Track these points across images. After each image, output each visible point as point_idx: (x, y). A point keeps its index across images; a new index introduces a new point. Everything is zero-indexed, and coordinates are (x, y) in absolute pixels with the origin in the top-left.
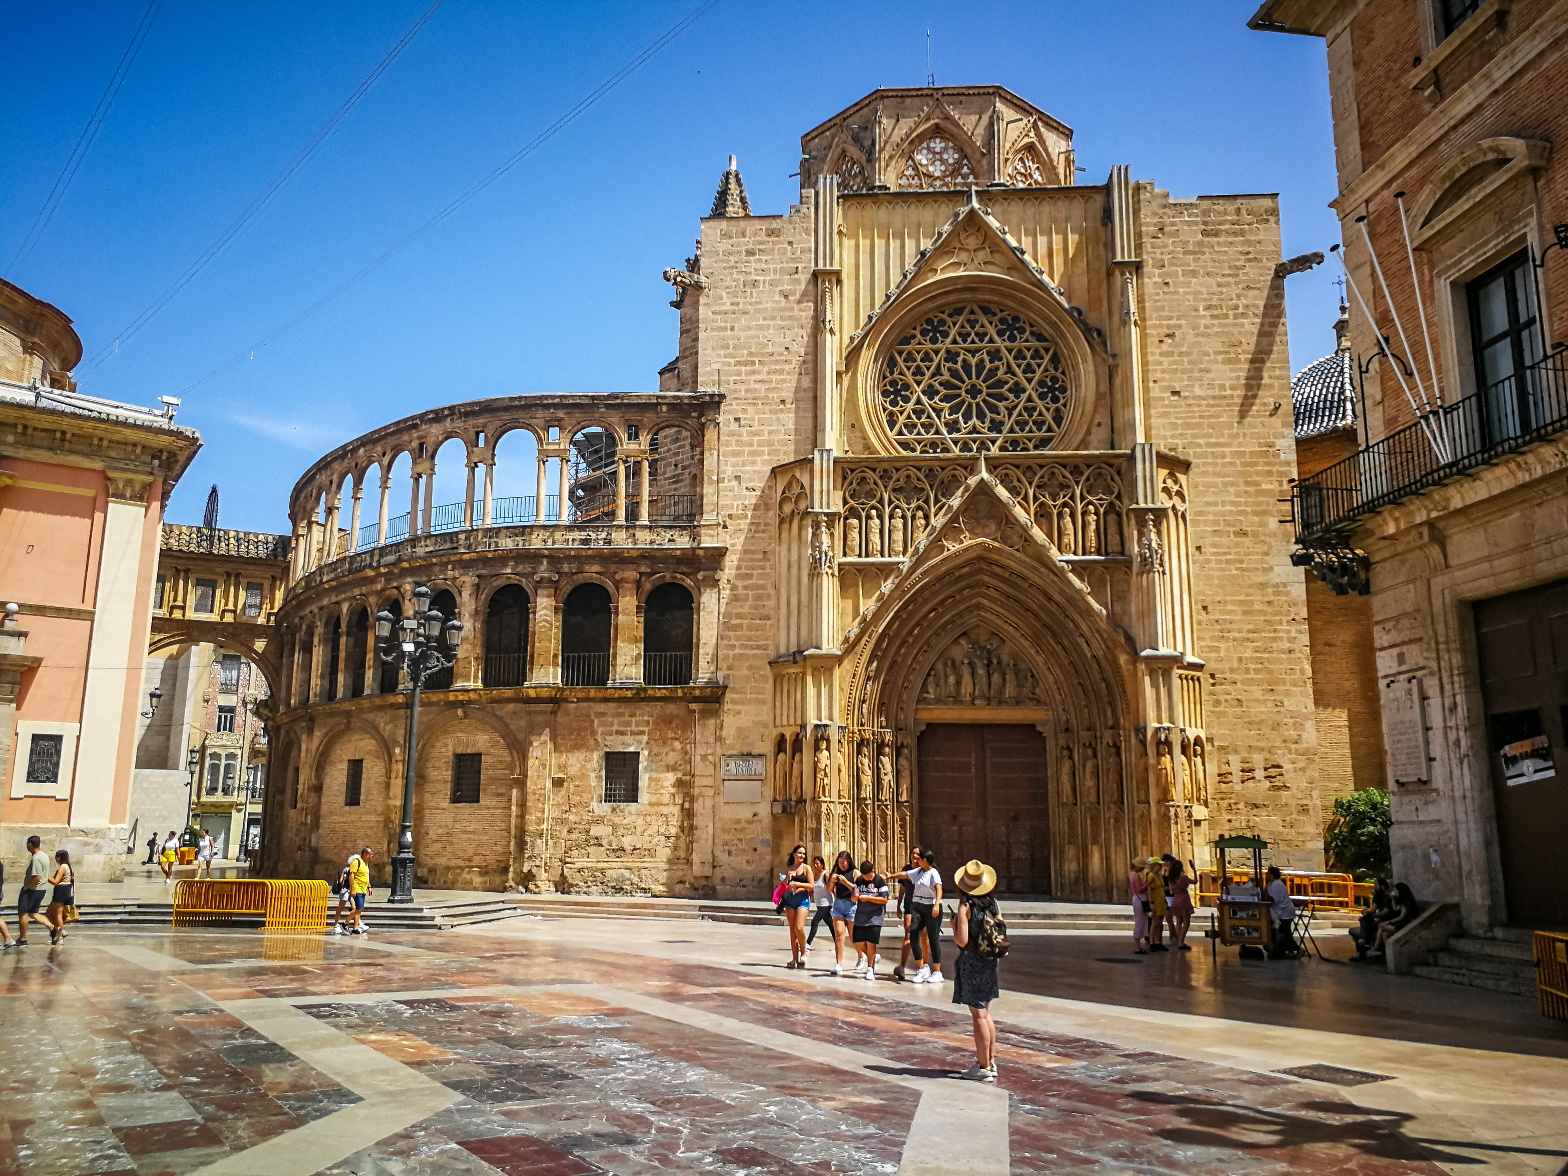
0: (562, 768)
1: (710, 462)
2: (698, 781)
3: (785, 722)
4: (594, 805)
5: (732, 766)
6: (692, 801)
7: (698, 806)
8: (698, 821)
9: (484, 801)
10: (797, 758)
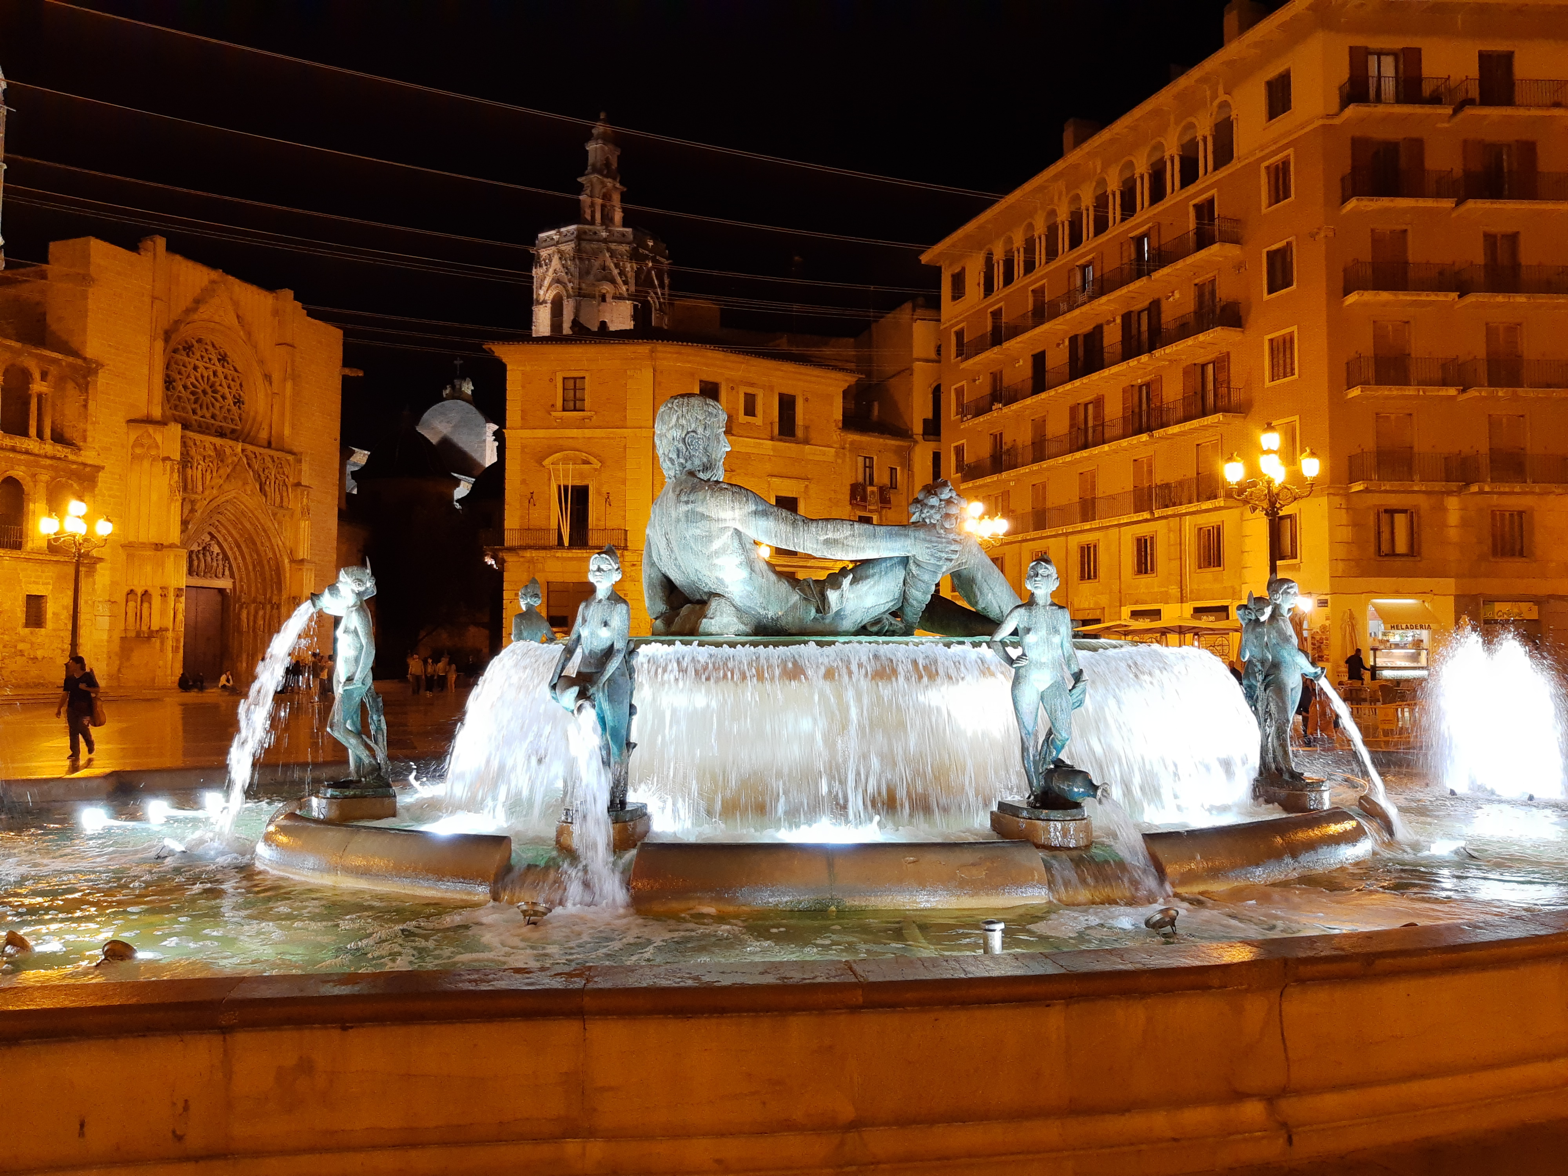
1: (92, 407)
2: (84, 616)
3: (136, 582)
4: (19, 629)
5: (100, 608)
7: (82, 632)
8: (81, 640)
10: (146, 605)
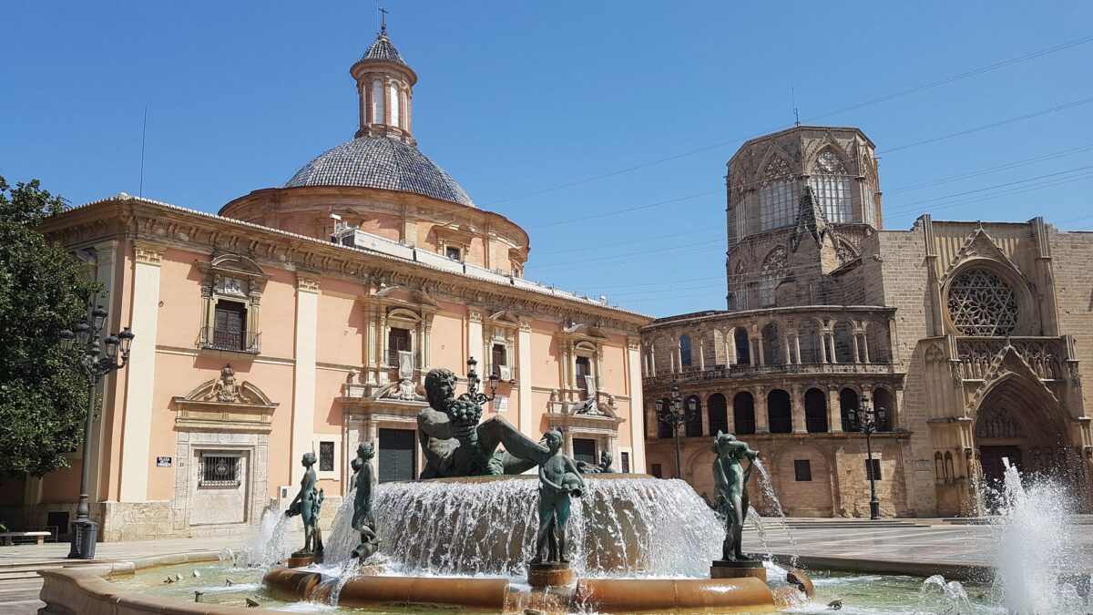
0: (850, 466)
1: (893, 336)
2: (906, 471)
3: (940, 446)
4: (864, 481)
5: (918, 465)
6: (904, 478)
7: (907, 482)
8: (907, 487)
9: (814, 480)
10: (949, 461)
